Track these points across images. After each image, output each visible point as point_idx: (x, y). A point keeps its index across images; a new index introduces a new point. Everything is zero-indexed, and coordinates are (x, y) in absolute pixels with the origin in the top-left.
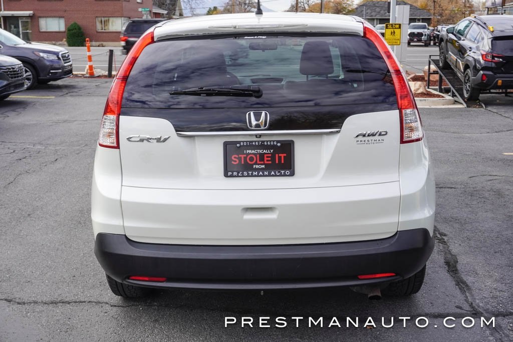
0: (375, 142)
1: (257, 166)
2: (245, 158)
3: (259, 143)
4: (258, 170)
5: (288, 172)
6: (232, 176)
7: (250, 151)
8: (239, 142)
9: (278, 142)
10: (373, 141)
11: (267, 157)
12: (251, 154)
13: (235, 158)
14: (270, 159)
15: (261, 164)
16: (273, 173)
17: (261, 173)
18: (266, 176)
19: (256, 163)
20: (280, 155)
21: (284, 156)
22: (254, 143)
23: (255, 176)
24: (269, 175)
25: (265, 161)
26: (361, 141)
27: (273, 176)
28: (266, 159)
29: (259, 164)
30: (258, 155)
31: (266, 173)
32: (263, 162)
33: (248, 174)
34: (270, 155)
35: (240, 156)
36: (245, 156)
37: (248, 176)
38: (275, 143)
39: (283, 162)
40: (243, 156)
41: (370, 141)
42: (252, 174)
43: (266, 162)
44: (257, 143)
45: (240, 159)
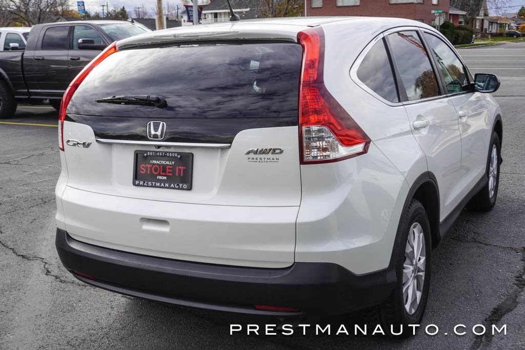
0: (269, 160)
1: (160, 178)
2: (151, 168)
3: (162, 154)
4: (161, 181)
5: (185, 186)
6: (139, 185)
7: (155, 162)
8: (146, 152)
9: (178, 154)
10: (266, 159)
11: (169, 169)
12: (155, 164)
13: (143, 167)
14: (171, 171)
15: (164, 176)
16: (172, 185)
17: (162, 185)
18: (167, 188)
19: (159, 175)
20: (180, 167)
21: (184, 169)
22: (158, 154)
23: (158, 187)
24: (169, 188)
25: (167, 172)
26: (253, 159)
27: (172, 188)
28: (168, 170)
29: (161, 176)
30: (161, 166)
31: (167, 185)
32: (164, 174)
33: (152, 184)
34: (171, 167)
35: (147, 165)
36: (151, 166)
37: (152, 186)
38: (176, 155)
39: (182, 175)
40: (149, 166)
41: (263, 160)
42: (155, 184)
43: (167, 174)
44: (161, 155)
45: (146, 168)
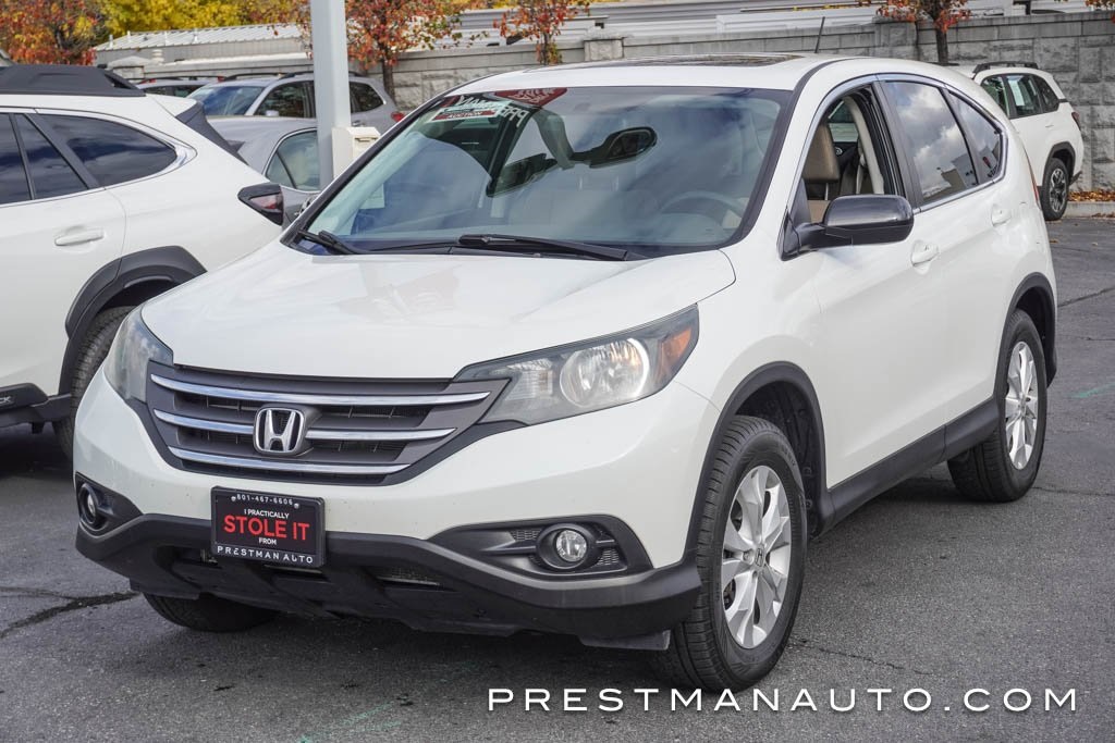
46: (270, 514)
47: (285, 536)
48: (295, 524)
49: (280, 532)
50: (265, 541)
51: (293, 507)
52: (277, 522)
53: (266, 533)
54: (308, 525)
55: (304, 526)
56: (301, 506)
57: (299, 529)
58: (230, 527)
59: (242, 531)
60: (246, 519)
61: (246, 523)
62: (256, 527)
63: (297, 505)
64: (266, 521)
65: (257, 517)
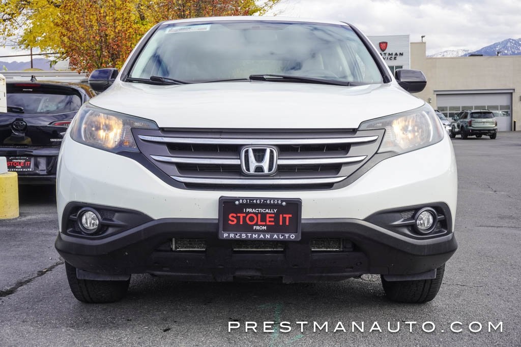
46: (263, 211)
47: (273, 224)
48: (281, 215)
49: (270, 221)
50: (258, 228)
51: (281, 205)
52: (268, 215)
53: (259, 223)
54: (291, 216)
55: (287, 216)
56: (287, 204)
57: (284, 219)
58: (233, 221)
59: (241, 223)
60: (245, 215)
61: (244, 218)
62: (252, 219)
63: (284, 203)
64: (259, 215)
65: (254, 213)
